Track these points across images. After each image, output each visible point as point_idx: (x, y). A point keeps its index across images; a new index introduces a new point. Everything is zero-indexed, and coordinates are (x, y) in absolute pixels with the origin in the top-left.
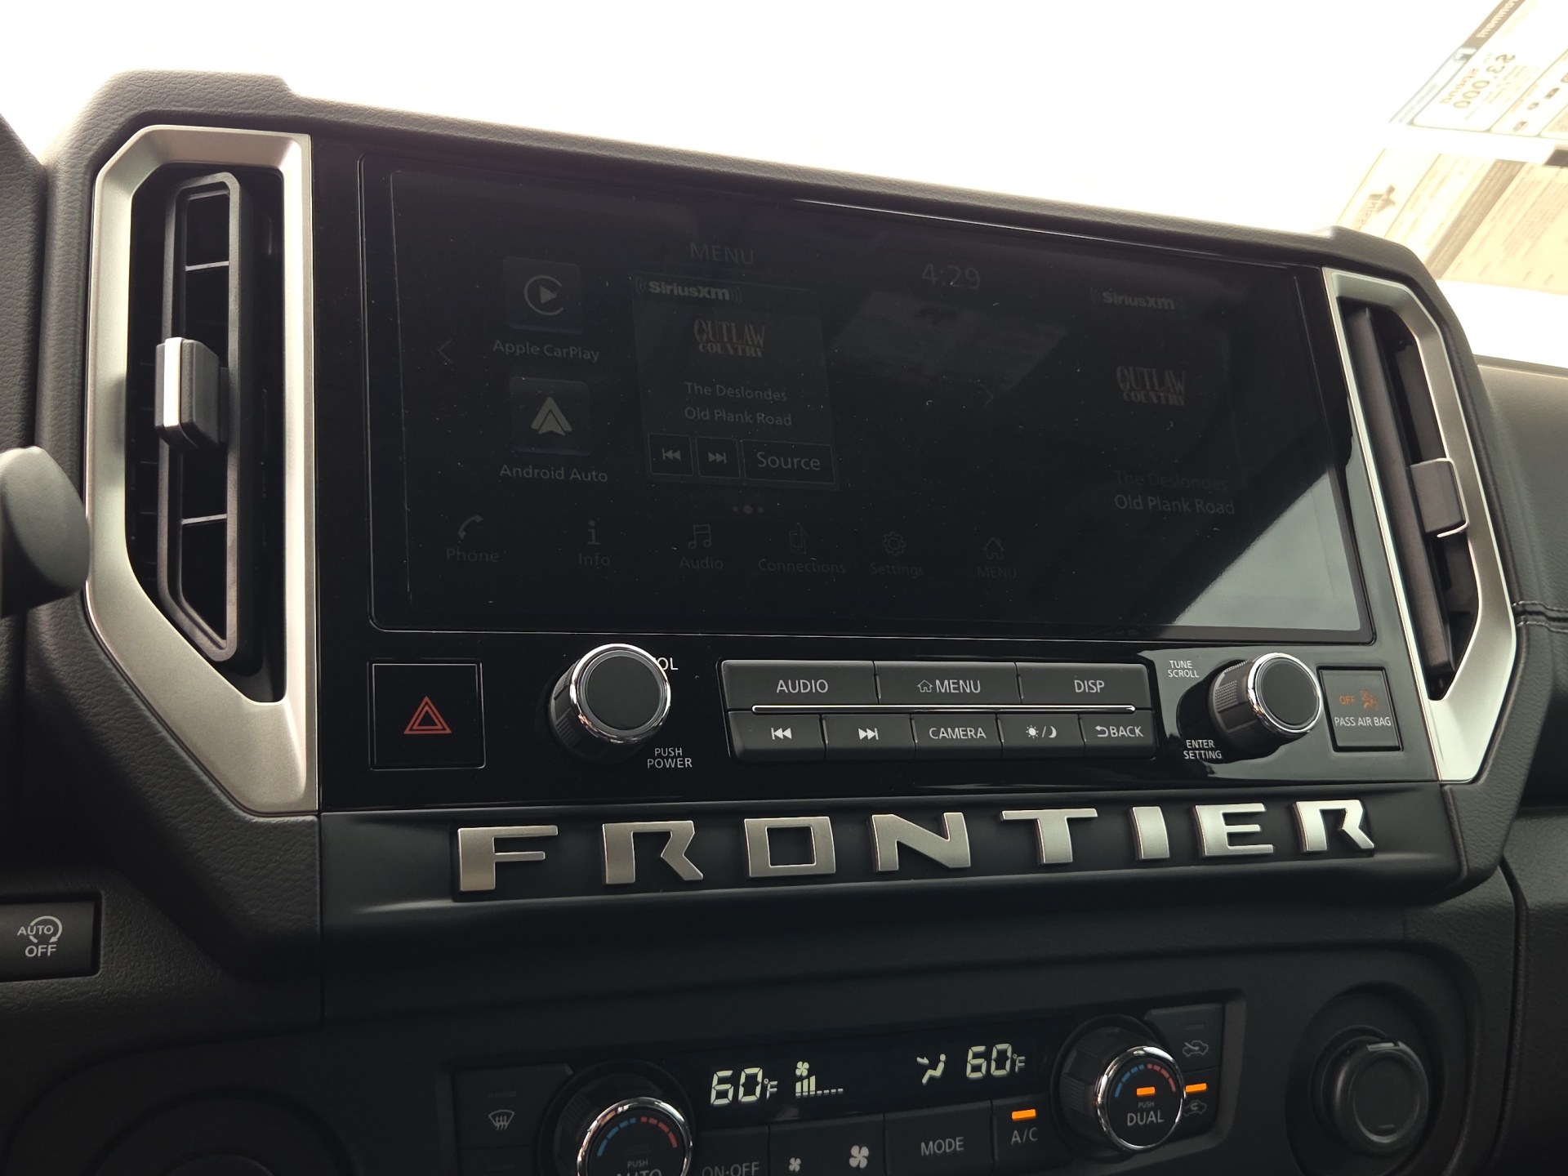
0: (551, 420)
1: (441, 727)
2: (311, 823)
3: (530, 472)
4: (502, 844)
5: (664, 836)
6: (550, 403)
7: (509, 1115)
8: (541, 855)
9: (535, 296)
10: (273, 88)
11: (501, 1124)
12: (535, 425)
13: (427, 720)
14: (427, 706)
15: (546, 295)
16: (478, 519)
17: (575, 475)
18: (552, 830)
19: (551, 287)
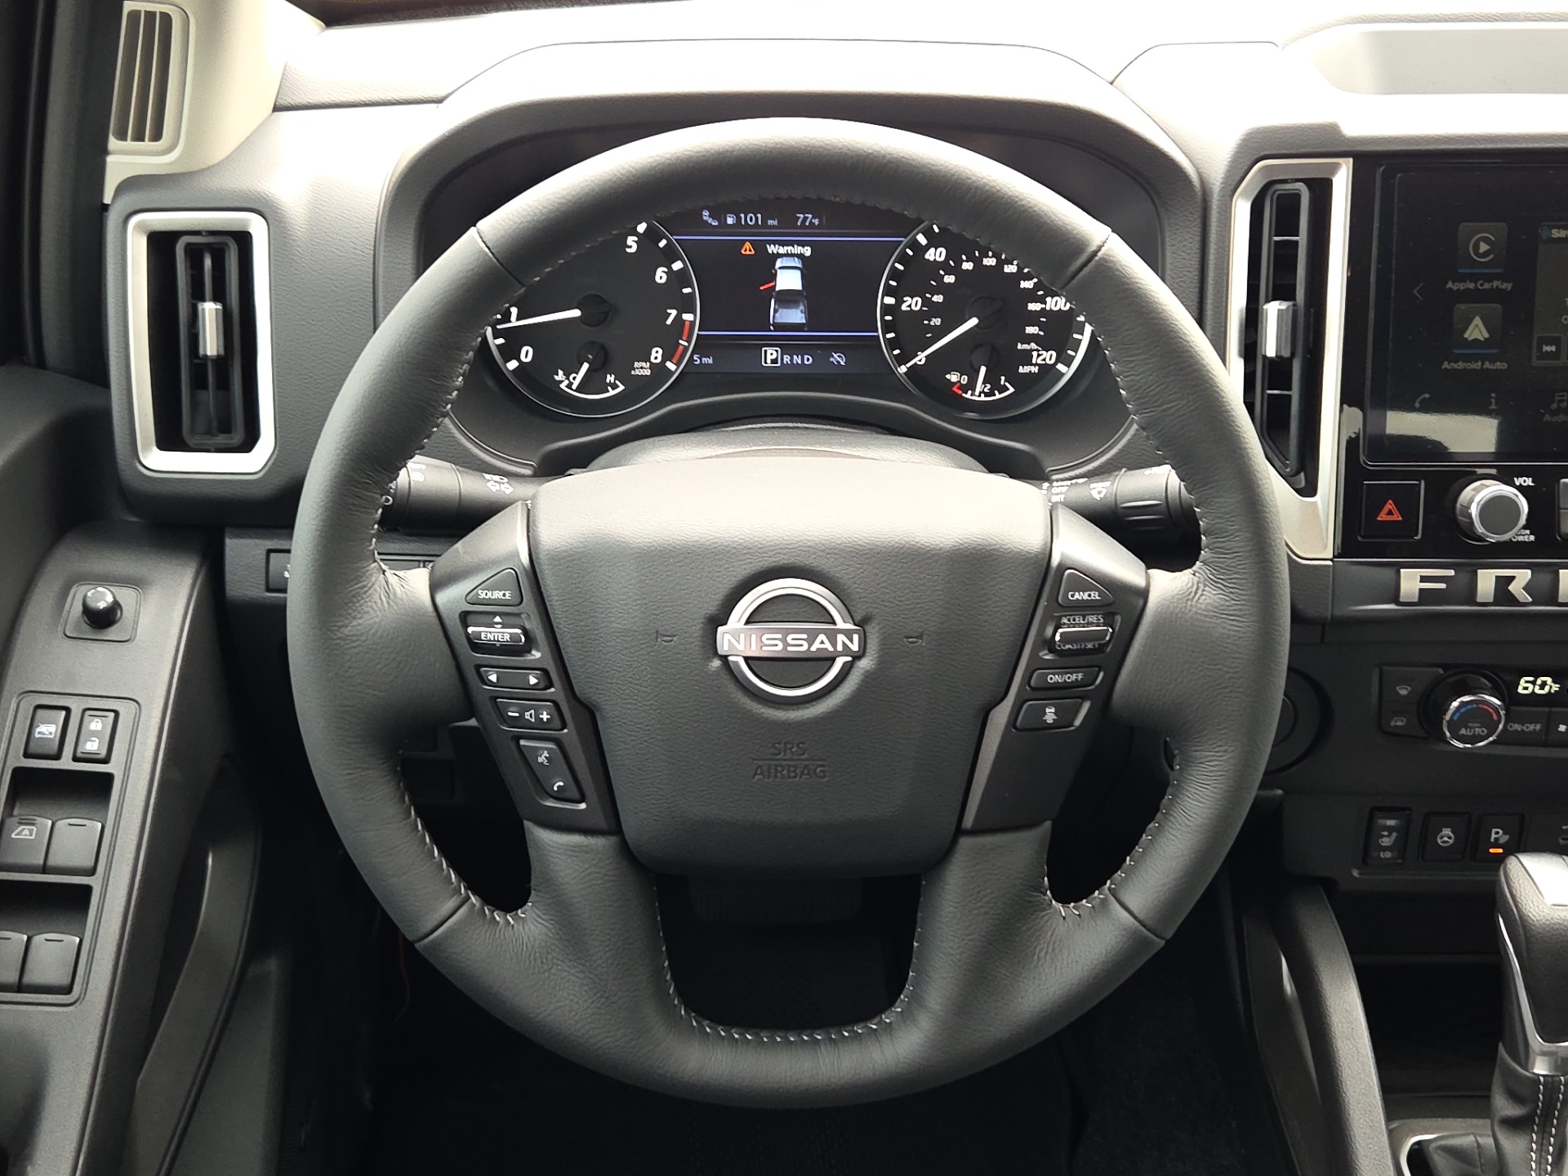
0: (1477, 331)
1: (1397, 517)
2: (1329, 566)
3: (1460, 365)
4: (1423, 579)
5: (1513, 578)
6: (1477, 321)
7: (1407, 689)
8: (1443, 586)
9: (1476, 247)
10: (1332, 130)
11: (1403, 692)
12: (1466, 335)
13: (1390, 513)
14: (1390, 505)
15: (1484, 247)
16: (1427, 396)
17: (1487, 365)
18: (1452, 573)
19: (1486, 240)
